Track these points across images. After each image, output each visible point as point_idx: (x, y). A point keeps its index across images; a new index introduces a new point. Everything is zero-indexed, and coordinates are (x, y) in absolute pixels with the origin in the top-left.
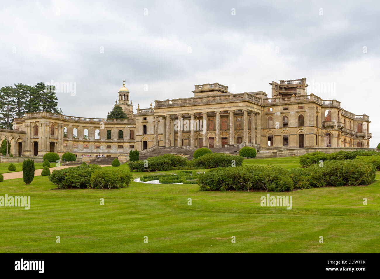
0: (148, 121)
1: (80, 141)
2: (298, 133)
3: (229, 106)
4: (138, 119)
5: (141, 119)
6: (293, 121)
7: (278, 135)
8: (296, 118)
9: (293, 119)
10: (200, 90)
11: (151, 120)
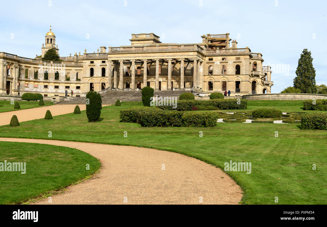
0: (95, 64)
2: (235, 80)
3: (181, 55)
4: (85, 63)
5: (88, 62)
6: (231, 69)
7: (218, 81)
8: (233, 67)
9: (231, 68)
10: (136, 38)
11: (98, 64)
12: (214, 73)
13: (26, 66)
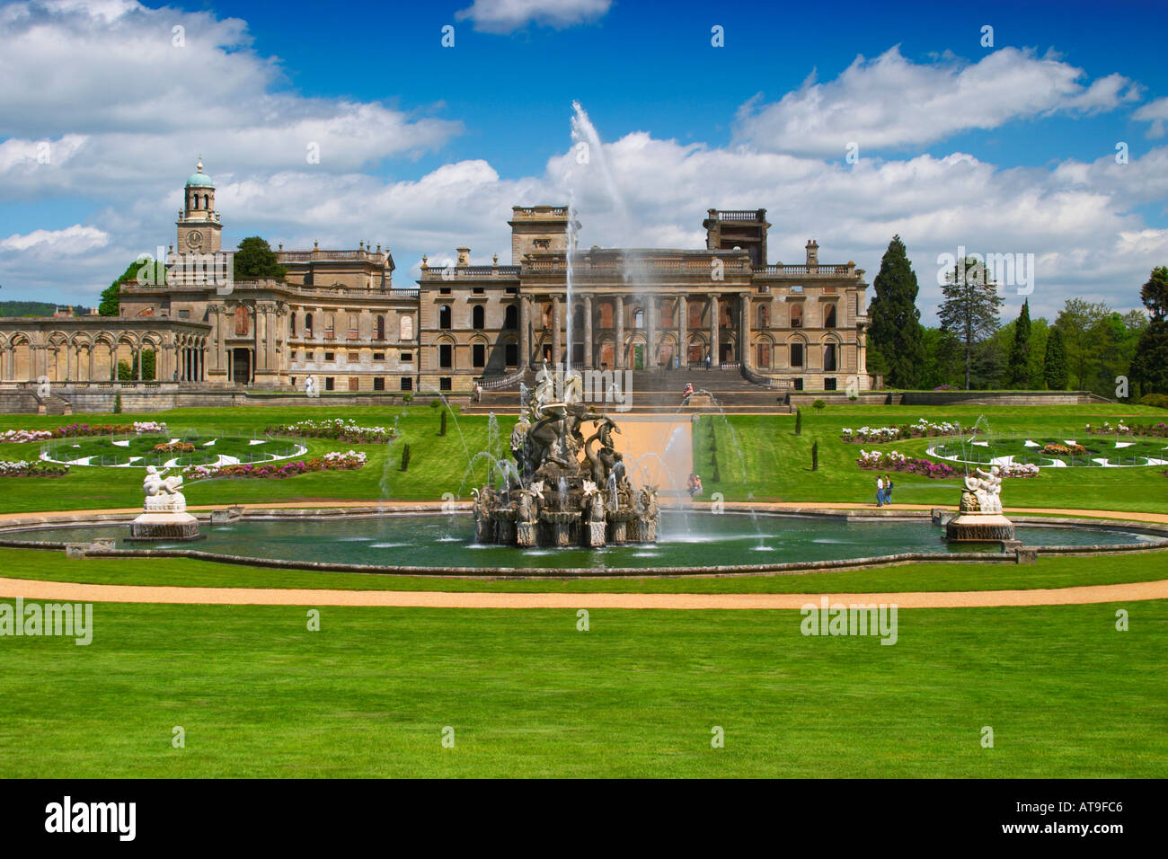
0: (454, 297)
4: (425, 292)
6: (815, 316)
7: (782, 343)
9: (815, 313)
10: (527, 219)
11: (462, 296)
12: (773, 325)
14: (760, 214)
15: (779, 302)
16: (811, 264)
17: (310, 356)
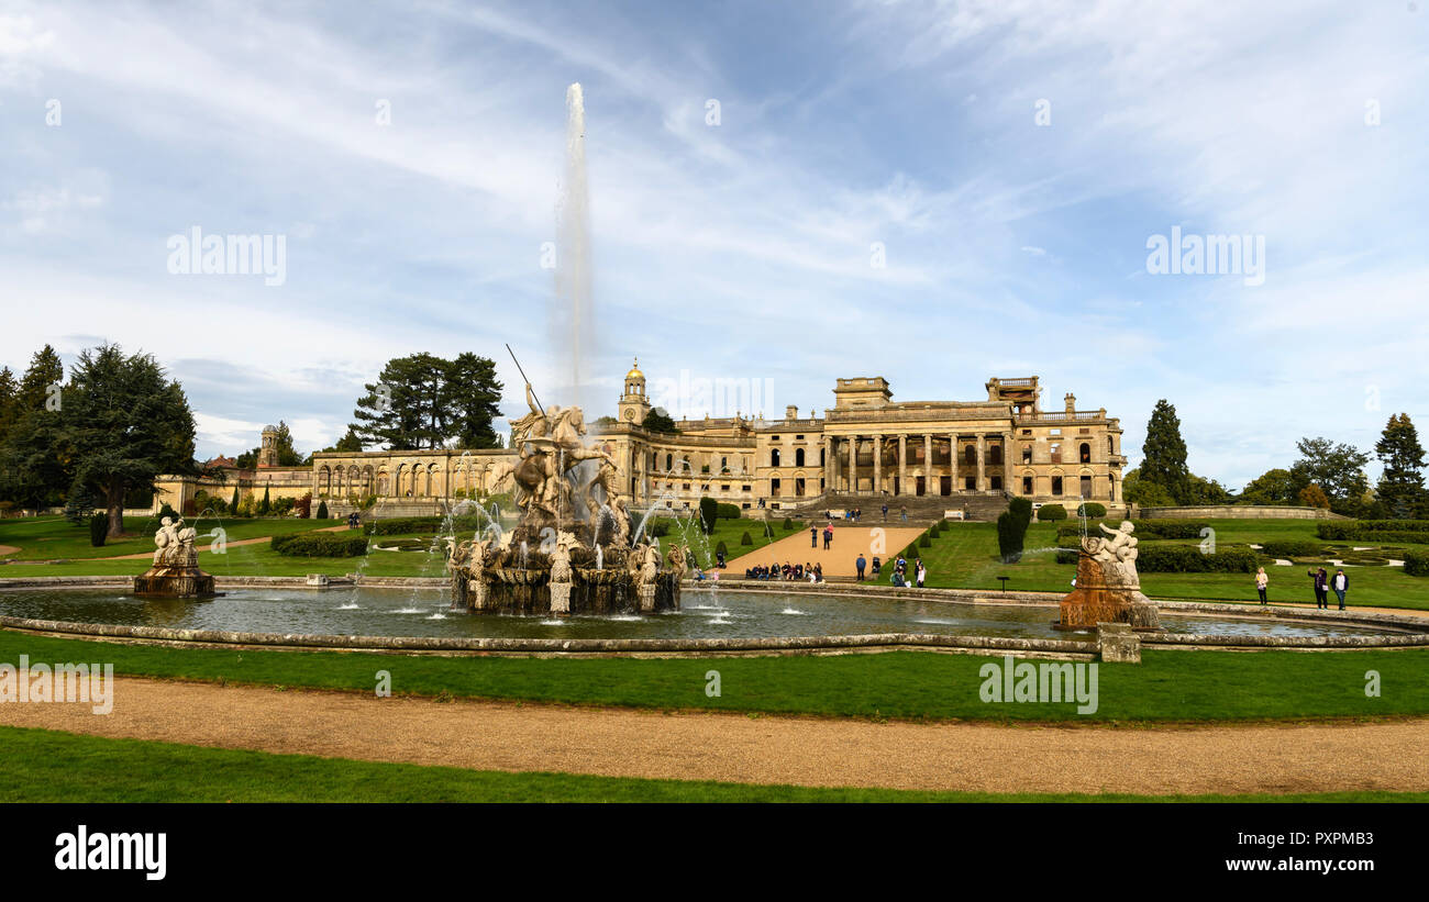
0: (782, 442)
1: (663, 476)
2: (1080, 473)
4: (760, 439)
5: (767, 438)
6: (1071, 453)
7: (1044, 475)
8: (1076, 449)
9: (1070, 450)
10: (847, 388)
11: (788, 440)
12: (1035, 460)
13: (654, 448)
14: (1034, 380)
15: (1040, 443)
16: (1070, 410)
17: (670, 487)
